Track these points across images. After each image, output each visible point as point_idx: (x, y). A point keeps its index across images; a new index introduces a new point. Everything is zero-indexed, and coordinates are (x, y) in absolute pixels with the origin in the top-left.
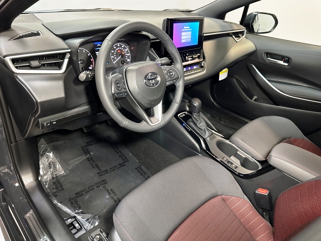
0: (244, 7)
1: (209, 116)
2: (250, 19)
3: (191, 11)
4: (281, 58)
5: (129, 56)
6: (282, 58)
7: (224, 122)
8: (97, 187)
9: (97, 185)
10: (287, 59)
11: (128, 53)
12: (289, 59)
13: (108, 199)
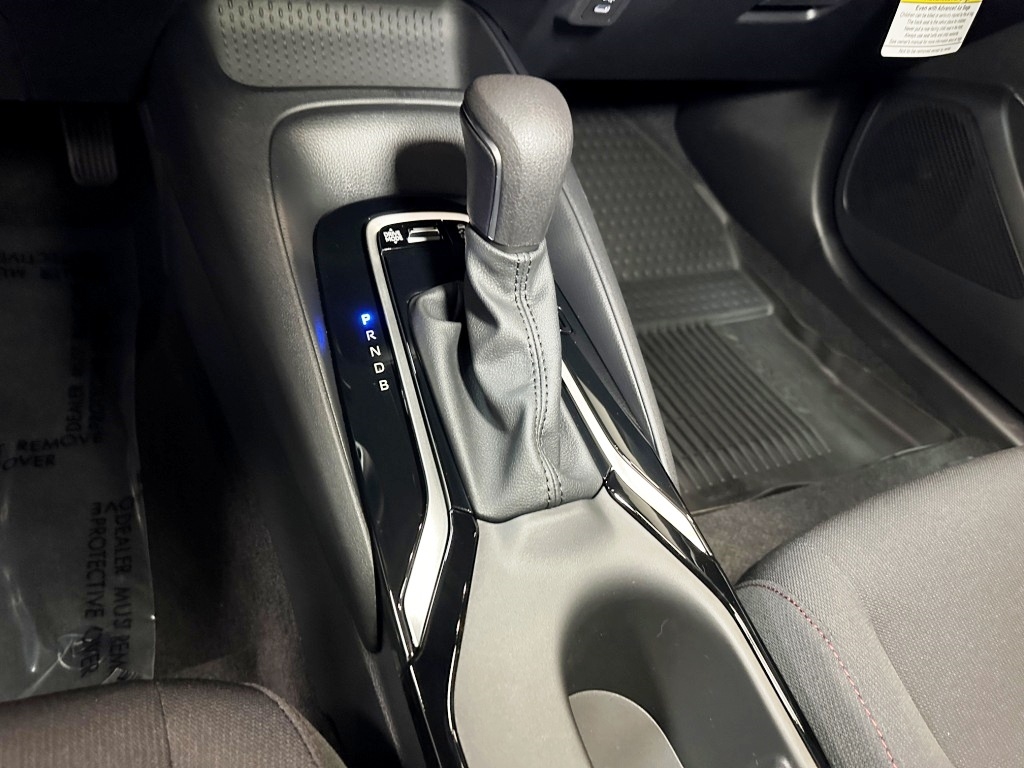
1: (770, 310)
7: (839, 374)
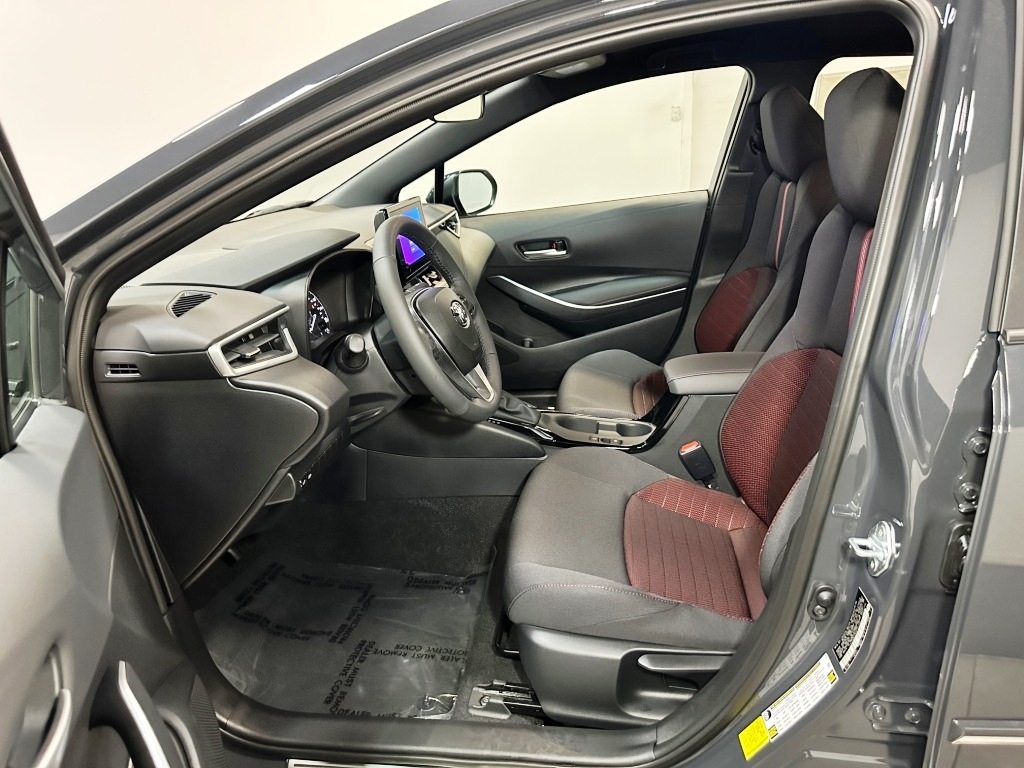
0: (433, 171)
2: (450, 187)
3: (312, 203)
4: (547, 244)
5: (322, 311)
6: (551, 243)
8: (361, 661)
9: (357, 659)
10: (562, 244)
11: (320, 306)
12: (564, 242)
13: (410, 663)
